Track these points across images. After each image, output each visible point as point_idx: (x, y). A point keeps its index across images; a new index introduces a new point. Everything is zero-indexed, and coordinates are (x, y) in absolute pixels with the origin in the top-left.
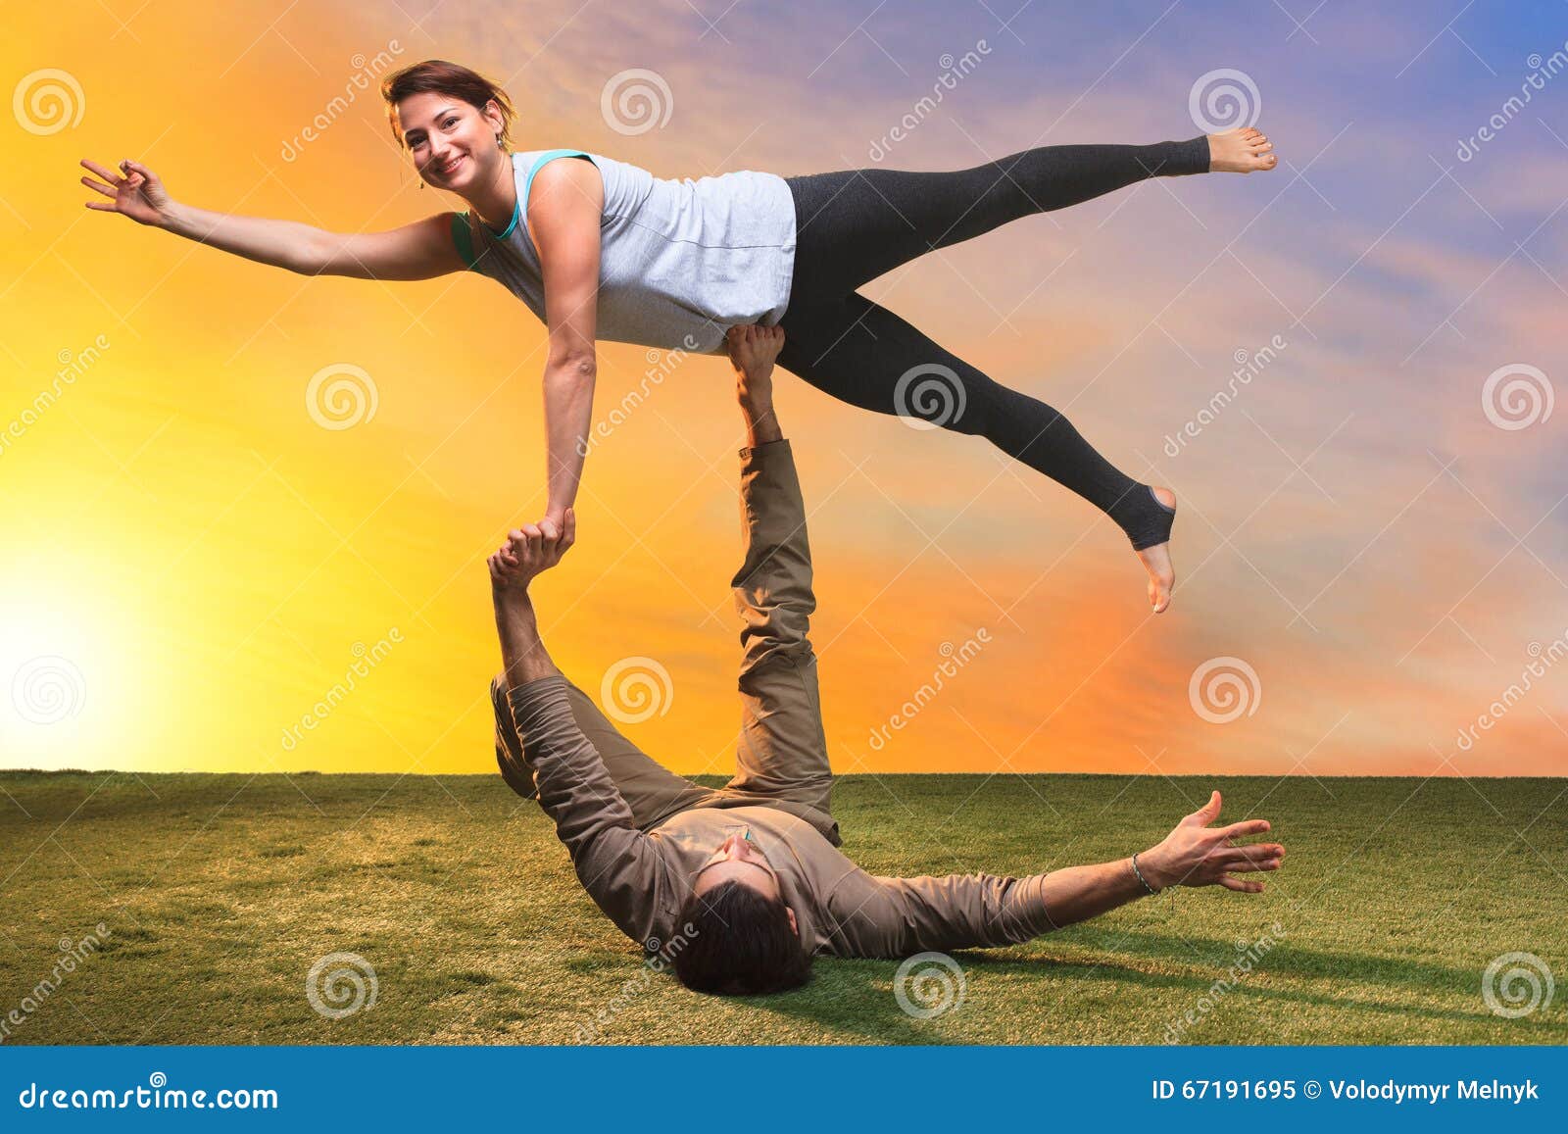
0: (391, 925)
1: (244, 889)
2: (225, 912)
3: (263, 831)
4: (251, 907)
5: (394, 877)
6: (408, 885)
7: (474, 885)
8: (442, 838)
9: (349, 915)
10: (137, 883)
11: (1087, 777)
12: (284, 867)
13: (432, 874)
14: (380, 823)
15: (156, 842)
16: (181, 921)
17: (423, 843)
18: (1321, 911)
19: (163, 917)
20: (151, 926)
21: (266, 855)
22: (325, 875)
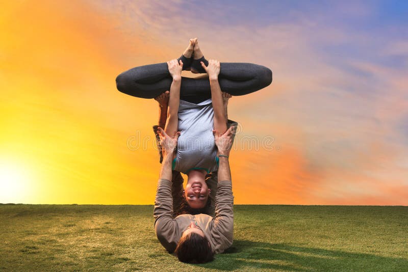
0: (101, 245)
1: (60, 235)
2: (56, 242)
3: (64, 220)
4: (63, 240)
5: (100, 232)
6: (104, 234)
7: (122, 234)
8: (112, 222)
9: (89, 242)
10: (32, 234)
11: (283, 206)
12: (71, 229)
13: (110, 231)
14: (95, 218)
15: (35, 223)
16: (44, 244)
17: (107, 223)
18: (348, 241)
19: (39, 243)
20: (36, 245)
21: (65, 226)
22: (82, 232)
